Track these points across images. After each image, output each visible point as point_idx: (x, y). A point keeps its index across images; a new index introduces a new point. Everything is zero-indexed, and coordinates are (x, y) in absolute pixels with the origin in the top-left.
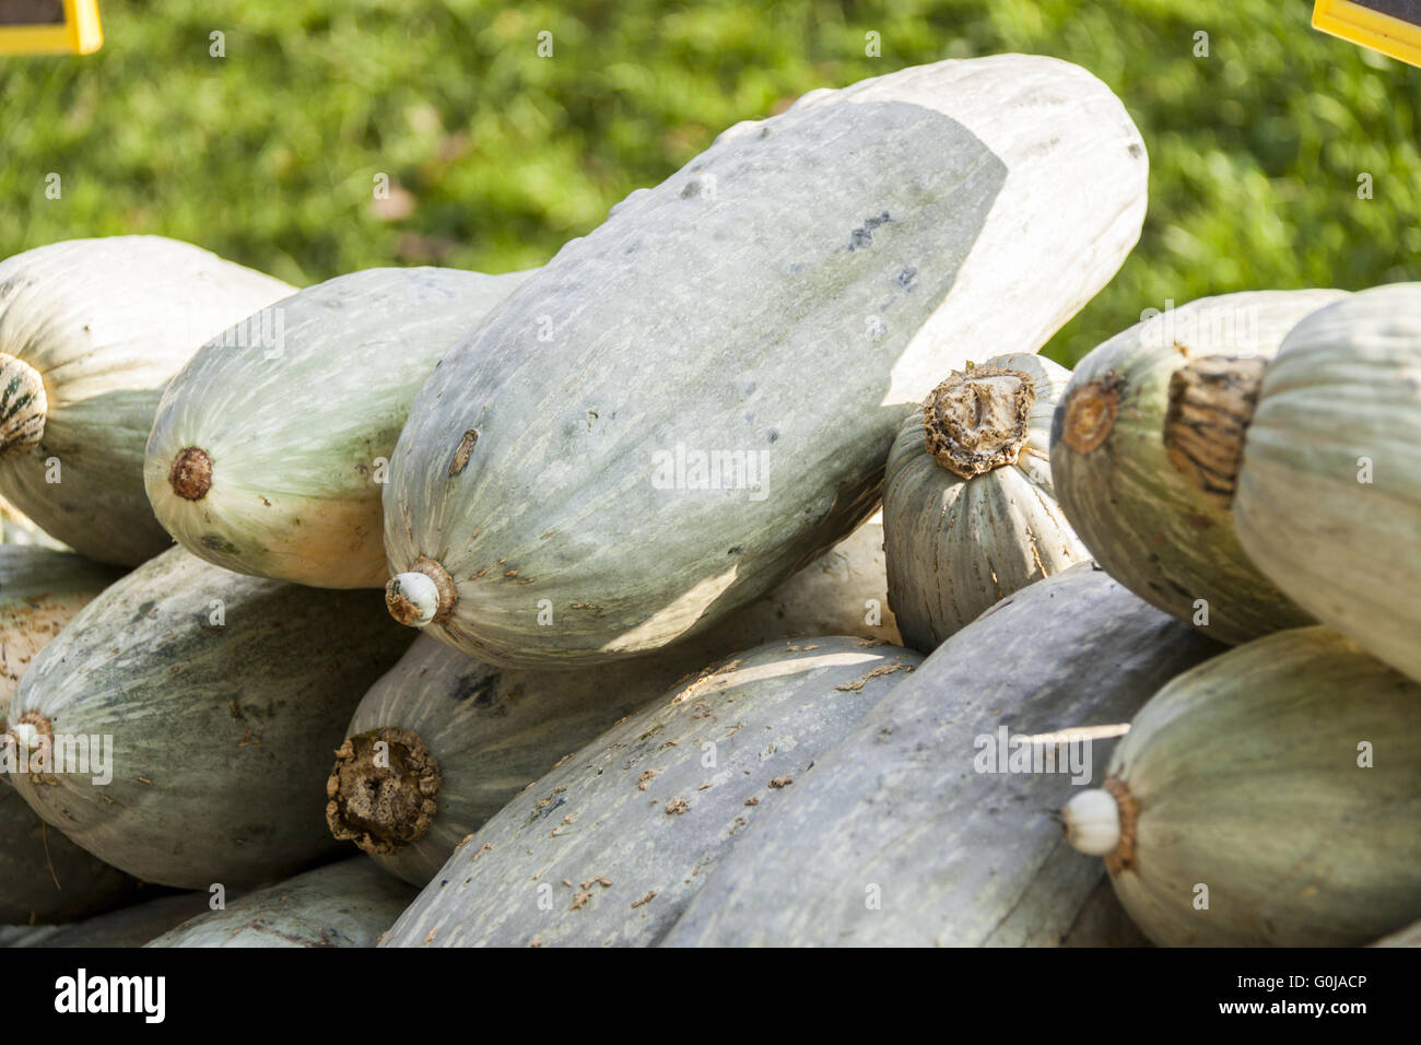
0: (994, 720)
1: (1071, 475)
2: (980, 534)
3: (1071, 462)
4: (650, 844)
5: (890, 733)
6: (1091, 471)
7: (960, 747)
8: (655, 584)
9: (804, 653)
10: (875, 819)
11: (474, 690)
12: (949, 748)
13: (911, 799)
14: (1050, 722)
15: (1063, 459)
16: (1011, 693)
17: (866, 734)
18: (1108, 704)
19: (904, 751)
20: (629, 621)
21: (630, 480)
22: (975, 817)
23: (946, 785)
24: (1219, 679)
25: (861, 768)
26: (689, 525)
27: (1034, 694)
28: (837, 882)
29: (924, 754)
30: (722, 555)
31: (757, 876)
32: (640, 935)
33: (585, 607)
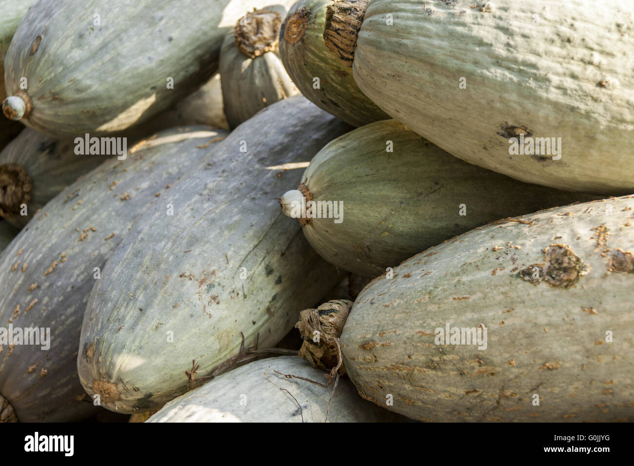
0: (256, 160)
1: (287, 53)
2: (258, 81)
3: (287, 47)
4: (113, 213)
5: (211, 165)
6: (295, 50)
7: (241, 171)
8: (119, 101)
9: (184, 132)
10: (202, 203)
11: (47, 148)
12: (236, 172)
13: (218, 193)
14: (280, 160)
15: (284, 46)
16: (264, 148)
17: (201, 166)
18: (306, 153)
19: (217, 173)
20: (108, 118)
21: (107, 57)
22: (246, 201)
23: (233, 188)
24: (348, 142)
25: (198, 180)
26: (133, 77)
27: (274, 148)
28: (184, 229)
29: (225, 174)
30: (148, 90)
31: (151, 227)
32: (108, 252)
33: (88, 112)
